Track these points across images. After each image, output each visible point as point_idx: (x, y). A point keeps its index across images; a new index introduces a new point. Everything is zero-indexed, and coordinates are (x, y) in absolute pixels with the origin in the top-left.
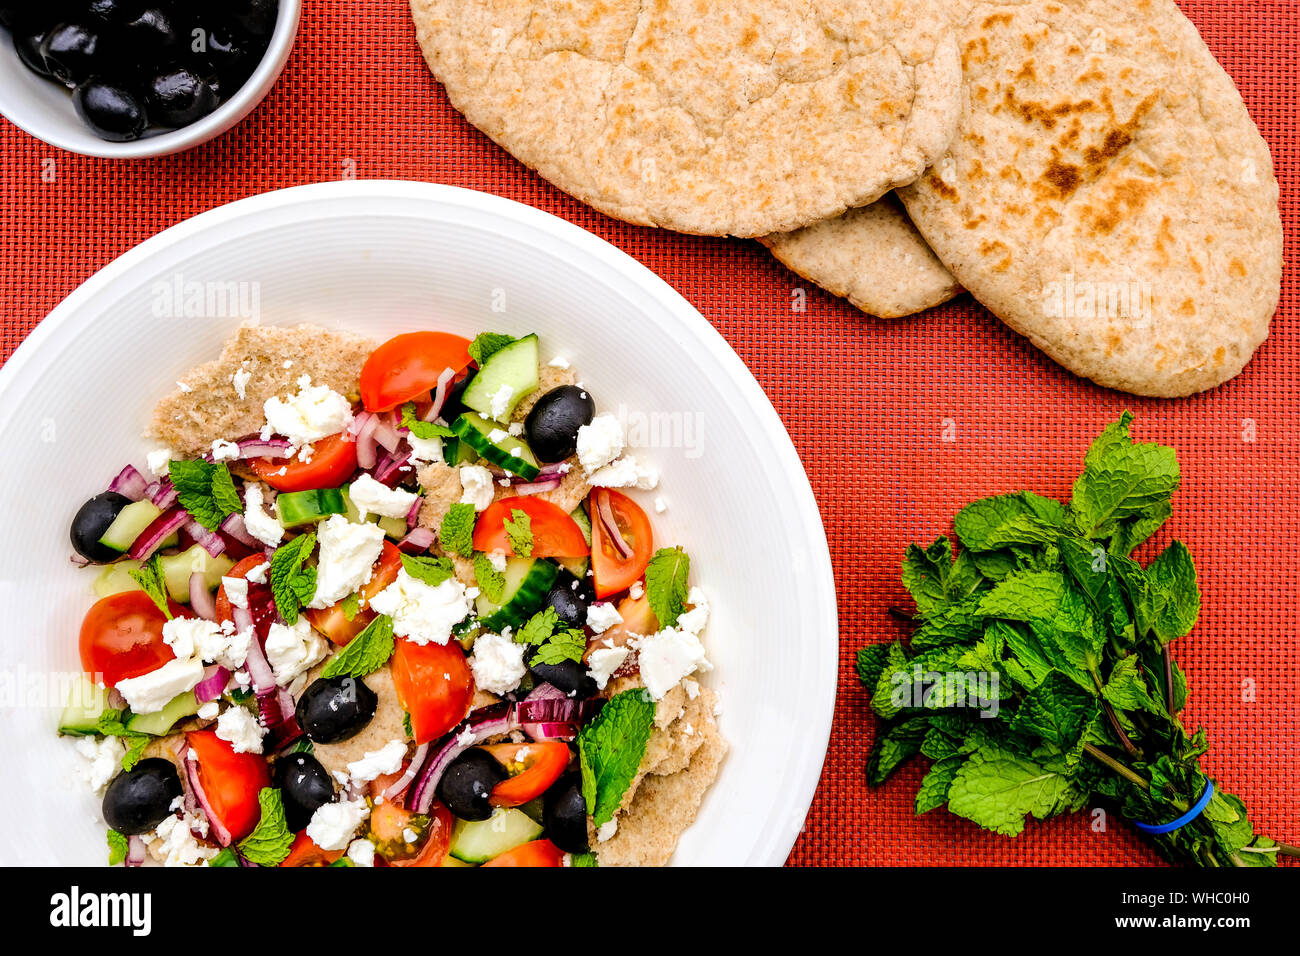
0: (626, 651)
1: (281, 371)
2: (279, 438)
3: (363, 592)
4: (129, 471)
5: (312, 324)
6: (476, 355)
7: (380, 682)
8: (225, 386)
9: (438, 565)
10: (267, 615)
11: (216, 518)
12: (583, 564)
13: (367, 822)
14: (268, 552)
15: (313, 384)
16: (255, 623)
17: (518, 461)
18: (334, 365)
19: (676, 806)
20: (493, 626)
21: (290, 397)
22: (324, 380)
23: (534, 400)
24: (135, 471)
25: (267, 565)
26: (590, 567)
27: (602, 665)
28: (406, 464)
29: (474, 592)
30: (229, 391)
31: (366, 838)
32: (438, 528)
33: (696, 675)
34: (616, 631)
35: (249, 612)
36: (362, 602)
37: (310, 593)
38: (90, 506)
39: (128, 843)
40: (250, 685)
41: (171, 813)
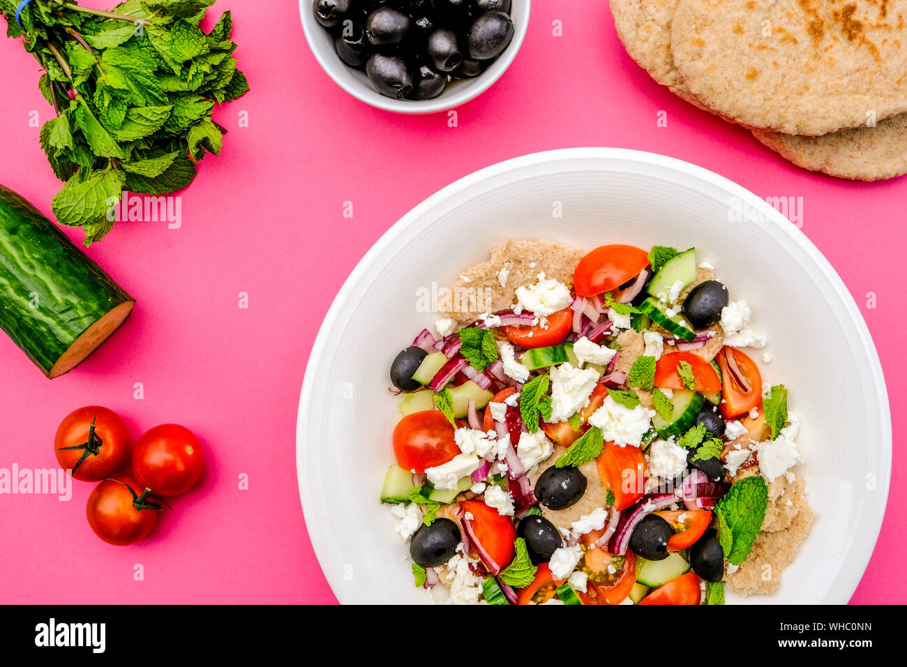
0: (749, 452)
1: (527, 269)
2: (526, 313)
3: (583, 413)
4: (426, 333)
5: (548, 238)
6: (652, 260)
7: (589, 470)
8: (492, 278)
9: (629, 395)
10: (517, 427)
11: (483, 363)
12: (717, 396)
13: (583, 560)
14: (519, 387)
15: (546, 278)
16: (509, 432)
17: (683, 329)
18: (559, 266)
19: (780, 552)
20: (663, 435)
21: (531, 286)
22: (553, 276)
23: (689, 290)
24: (429, 333)
25: (518, 395)
26: (723, 397)
27: (734, 459)
28: (609, 330)
29: (653, 413)
30: (494, 281)
31: (581, 570)
32: (627, 372)
33: (793, 469)
34: (742, 439)
35: (506, 425)
36: (582, 419)
37: (550, 410)
38: (402, 355)
39: (425, 573)
40: (507, 472)
41: (456, 554)
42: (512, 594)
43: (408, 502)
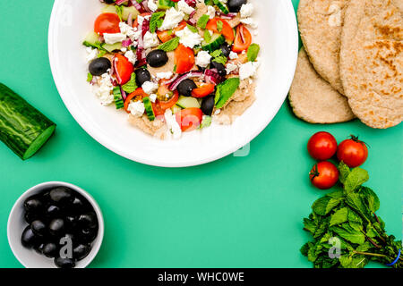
0: (237, 67)
3: (174, 29)
7: (171, 55)
9: (195, 29)
10: (146, 29)
13: (157, 90)
14: (151, 13)
16: (143, 30)
17: (224, 8)
19: (238, 110)
25: (150, 16)
26: (233, 42)
27: (229, 68)
29: (202, 39)
31: (155, 94)
32: (197, 20)
34: (235, 60)
35: (142, 27)
36: (173, 32)
37: (160, 25)
39: (92, 78)
40: (137, 45)
41: (106, 72)
42: (125, 95)
43: (94, 48)
